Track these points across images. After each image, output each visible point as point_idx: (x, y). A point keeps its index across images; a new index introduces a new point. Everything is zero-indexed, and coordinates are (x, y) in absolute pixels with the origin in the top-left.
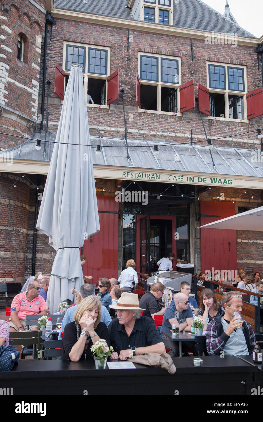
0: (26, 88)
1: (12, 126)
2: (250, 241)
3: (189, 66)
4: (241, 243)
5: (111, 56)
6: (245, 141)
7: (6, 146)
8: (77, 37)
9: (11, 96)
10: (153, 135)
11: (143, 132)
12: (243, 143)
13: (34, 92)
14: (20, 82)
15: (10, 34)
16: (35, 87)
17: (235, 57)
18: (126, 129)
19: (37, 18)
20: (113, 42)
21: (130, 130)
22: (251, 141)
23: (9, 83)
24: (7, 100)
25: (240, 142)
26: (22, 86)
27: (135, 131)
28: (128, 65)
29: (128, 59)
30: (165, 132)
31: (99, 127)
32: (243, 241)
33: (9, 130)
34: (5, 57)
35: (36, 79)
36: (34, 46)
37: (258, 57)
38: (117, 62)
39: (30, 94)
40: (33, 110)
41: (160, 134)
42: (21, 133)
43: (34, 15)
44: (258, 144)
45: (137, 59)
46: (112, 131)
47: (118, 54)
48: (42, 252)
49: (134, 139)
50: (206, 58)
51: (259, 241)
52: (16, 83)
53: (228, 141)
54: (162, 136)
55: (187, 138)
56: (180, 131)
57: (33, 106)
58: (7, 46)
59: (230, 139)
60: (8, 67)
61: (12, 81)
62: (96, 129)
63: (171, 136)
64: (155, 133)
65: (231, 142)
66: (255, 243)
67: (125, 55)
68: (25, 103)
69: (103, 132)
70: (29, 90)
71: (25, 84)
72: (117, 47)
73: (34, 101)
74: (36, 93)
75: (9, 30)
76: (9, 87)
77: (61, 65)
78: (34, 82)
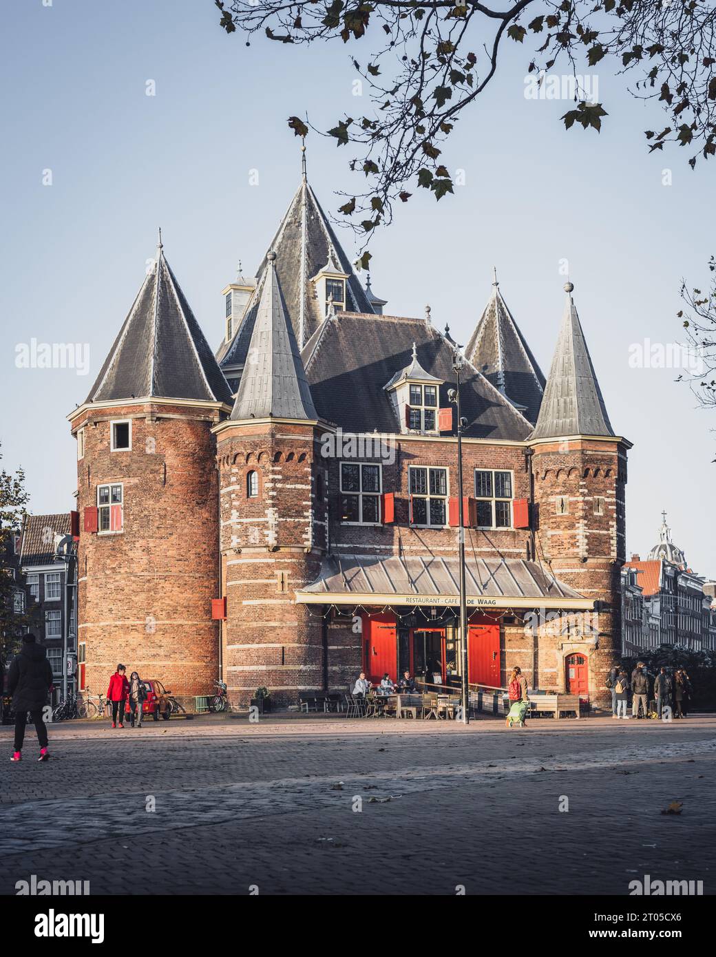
1: (316, 560)
5: (383, 473)
6: (512, 550)
12: (509, 552)
16: (327, 518)
17: (502, 462)
22: (517, 551)
23: (315, 525)
24: (314, 540)
25: (507, 552)
26: (321, 523)
29: (399, 473)
34: (311, 503)
36: (325, 482)
40: (326, 540)
44: (524, 553)
45: (407, 473)
48: (332, 665)
50: (474, 465)
60: (314, 511)
61: (316, 522)
68: (322, 537)
70: (324, 524)
71: (321, 520)
73: (326, 532)
74: (327, 525)
75: (313, 479)
76: (315, 528)
77: (338, 486)
78: (326, 515)
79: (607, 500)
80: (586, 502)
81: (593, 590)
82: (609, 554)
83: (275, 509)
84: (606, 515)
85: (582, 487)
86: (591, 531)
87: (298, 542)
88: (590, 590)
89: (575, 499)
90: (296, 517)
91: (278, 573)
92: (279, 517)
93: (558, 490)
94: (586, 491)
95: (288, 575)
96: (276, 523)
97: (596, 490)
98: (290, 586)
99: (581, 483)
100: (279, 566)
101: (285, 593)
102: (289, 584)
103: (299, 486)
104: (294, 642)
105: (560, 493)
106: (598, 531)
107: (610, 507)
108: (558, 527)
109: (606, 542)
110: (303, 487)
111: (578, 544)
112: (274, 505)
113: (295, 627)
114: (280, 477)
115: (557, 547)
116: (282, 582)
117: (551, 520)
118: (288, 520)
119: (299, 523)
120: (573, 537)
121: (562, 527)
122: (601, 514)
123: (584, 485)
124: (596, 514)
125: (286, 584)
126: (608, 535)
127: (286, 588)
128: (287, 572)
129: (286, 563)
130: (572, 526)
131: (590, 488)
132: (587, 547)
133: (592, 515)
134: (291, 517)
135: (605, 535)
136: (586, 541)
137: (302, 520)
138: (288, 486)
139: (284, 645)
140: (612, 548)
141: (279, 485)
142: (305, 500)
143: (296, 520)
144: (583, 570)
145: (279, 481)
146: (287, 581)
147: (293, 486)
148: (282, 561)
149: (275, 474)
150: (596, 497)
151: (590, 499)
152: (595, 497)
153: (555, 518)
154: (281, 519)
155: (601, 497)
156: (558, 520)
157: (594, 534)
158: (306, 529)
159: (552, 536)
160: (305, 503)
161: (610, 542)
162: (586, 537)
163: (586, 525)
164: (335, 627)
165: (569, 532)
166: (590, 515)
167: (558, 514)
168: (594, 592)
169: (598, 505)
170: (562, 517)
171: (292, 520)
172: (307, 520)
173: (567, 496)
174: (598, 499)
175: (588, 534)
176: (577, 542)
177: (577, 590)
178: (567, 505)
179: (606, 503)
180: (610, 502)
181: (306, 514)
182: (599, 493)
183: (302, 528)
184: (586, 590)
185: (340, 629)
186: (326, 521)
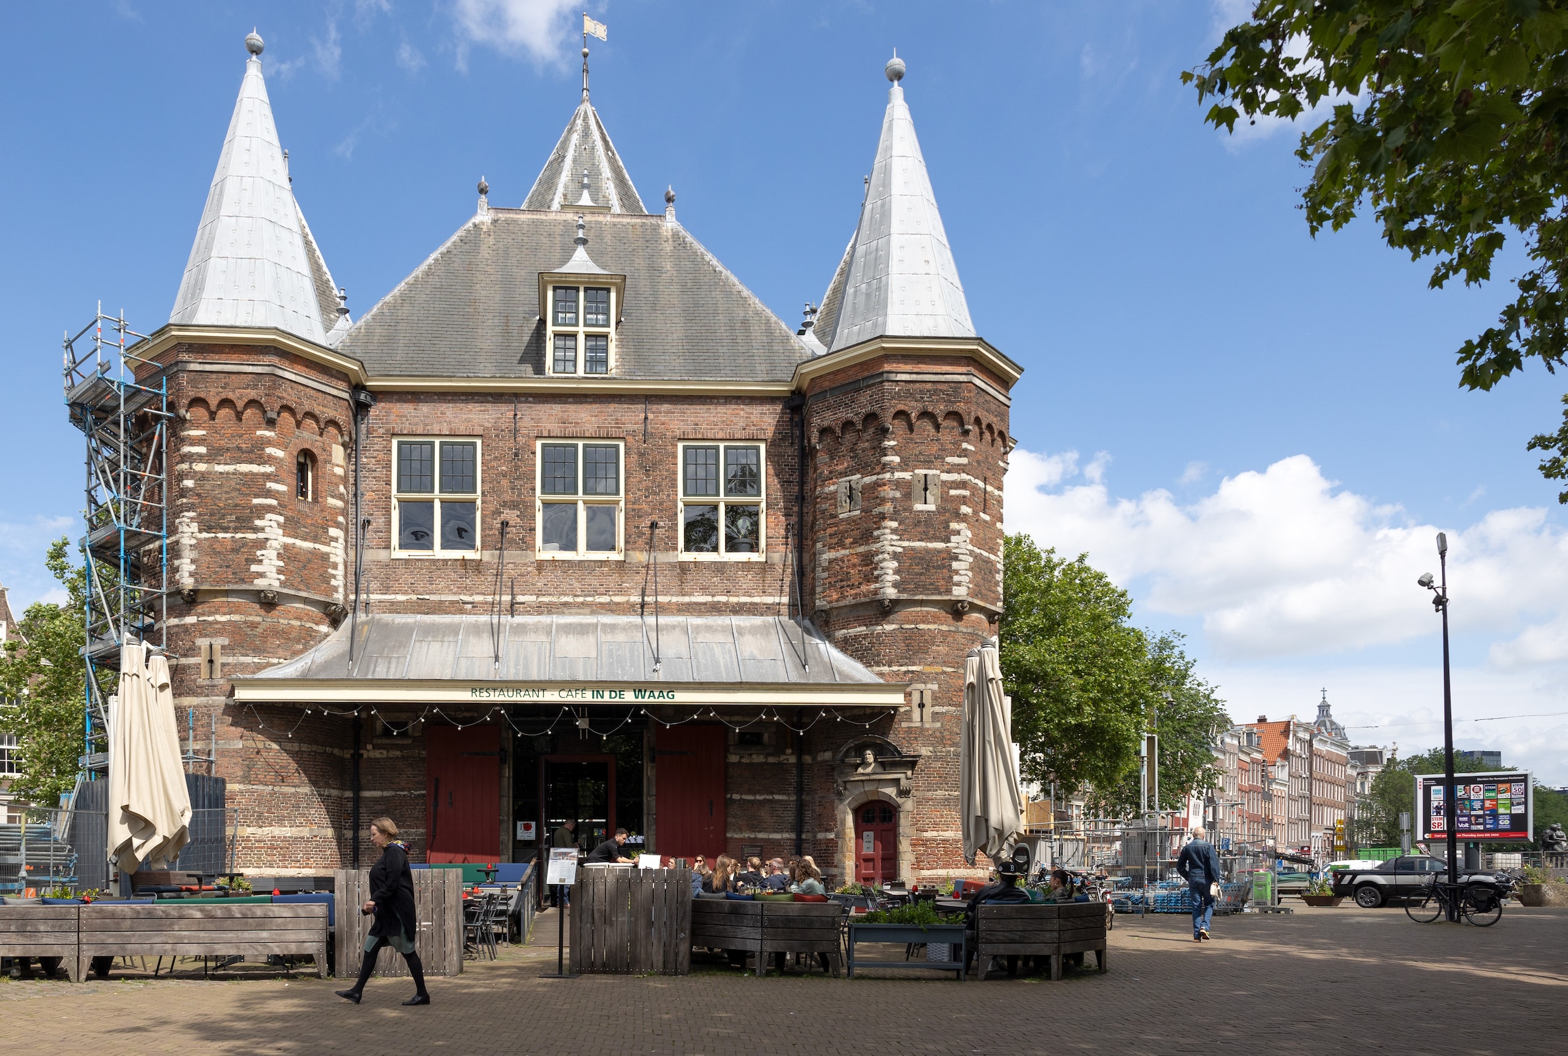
0: (317, 546)
1: (297, 618)
2: (758, 797)
3: (641, 455)
4: (739, 800)
5: (483, 455)
6: (757, 600)
7: (288, 654)
8: (416, 424)
9: (290, 568)
10: (566, 604)
11: (546, 599)
12: (751, 604)
13: (333, 551)
14: (305, 539)
15: (281, 460)
16: (336, 540)
17: (742, 424)
18: (513, 598)
19: (330, 413)
20: (487, 424)
21: (520, 598)
22: (769, 600)
23: (286, 547)
24: (282, 577)
25: (745, 604)
26: (311, 545)
27: (529, 599)
28: (517, 468)
29: (516, 455)
30: (590, 596)
32: (744, 797)
33: (292, 627)
34: (274, 502)
35: (338, 525)
36: (329, 466)
37: (791, 420)
38: (494, 464)
39: (325, 557)
40: (333, 582)
41: (581, 599)
42: (314, 627)
43: (325, 410)
44: (784, 604)
45: (534, 453)
46: (486, 603)
47: (497, 449)
49: (528, 613)
50: (678, 433)
51: (777, 797)
52: (299, 543)
53: (719, 602)
54: (583, 604)
55: (633, 605)
56: (620, 592)
57: (334, 577)
58: (277, 482)
59: (723, 599)
60: (281, 519)
61: (290, 541)
62: (457, 602)
63: (600, 604)
64: (569, 599)
65: (725, 604)
66: (769, 801)
67: (510, 449)
68: (316, 574)
69: (470, 606)
70: (324, 549)
71: (315, 539)
72: (493, 433)
73: (335, 566)
74: (337, 552)
75: (279, 453)
76: (287, 554)
77: (389, 483)
78: (333, 532)
79: (945, 477)
80: (897, 484)
81: (911, 668)
82: (949, 591)
83: (192, 515)
84: (941, 510)
85: (884, 452)
86: (906, 544)
87: (243, 581)
88: (904, 669)
89: (873, 478)
90: (236, 530)
91: (203, 643)
92: (200, 531)
93: (840, 468)
94: (897, 459)
95: (223, 647)
96: (193, 542)
97: (922, 458)
98: (226, 669)
99: (886, 446)
100: (203, 629)
101: (215, 682)
102: (223, 665)
103: (244, 468)
105: (845, 474)
106: (923, 544)
107: (953, 492)
108: (841, 545)
109: (943, 566)
110: (255, 468)
111: (877, 573)
112: (188, 507)
114: (202, 450)
115: (838, 585)
116: (211, 661)
117: (829, 531)
118: (220, 535)
119: (244, 542)
120: (868, 560)
121: (847, 541)
122: (931, 507)
123: (893, 449)
124: (919, 507)
125: (218, 664)
126: (948, 551)
127: (218, 674)
128: (219, 642)
129: (217, 622)
130: (867, 536)
131: (904, 454)
132: (898, 577)
133: (911, 511)
134: (225, 530)
135: (939, 551)
136: (895, 564)
137: (251, 536)
138: (220, 468)
140: (956, 578)
141: (201, 467)
142: (257, 496)
143: (239, 536)
144: (889, 627)
145: (200, 458)
146: (220, 659)
147: (229, 468)
148: (211, 619)
149: (191, 447)
150: (921, 472)
151: (907, 475)
152: (917, 471)
153: (836, 525)
154: (205, 535)
155: (930, 472)
156: (842, 527)
157: (913, 549)
158: (259, 553)
159: (831, 561)
160: (256, 501)
161: (951, 566)
162: (895, 556)
163: (894, 531)
164: (377, 754)
165: (861, 549)
166: (904, 509)
167: (841, 516)
168: (913, 672)
169: (926, 489)
170: (849, 520)
171: (229, 535)
172: (261, 535)
173: (859, 476)
174: (926, 476)
175: (900, 550)
176: (876, 569)
177: (876, 669)
178: (858, 496)
179: (944, 483)
180: (953, 482)
181: (258, 523)
182: (928, 463)
183: (249, 552)
184: (895, 668)
185: (388, 758)
186: (333, 544)
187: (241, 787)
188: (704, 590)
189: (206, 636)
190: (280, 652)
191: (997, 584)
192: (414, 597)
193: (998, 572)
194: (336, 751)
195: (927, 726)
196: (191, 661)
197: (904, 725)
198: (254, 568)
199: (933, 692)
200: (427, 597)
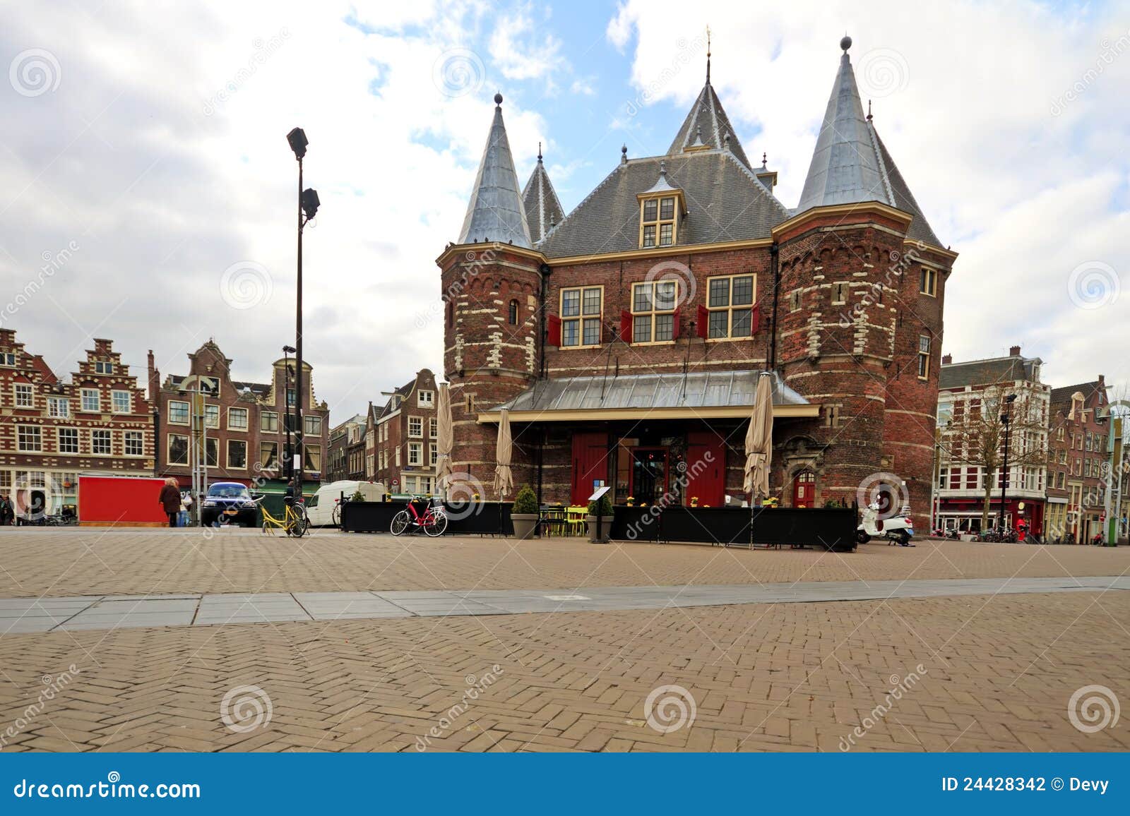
0: (520, 346)
1: (509, 382)
4: (734, 470)
5: (604, 294)
6: (747, 361)
7: (504, 399)
8: (572, 281)
9: (506, 358)
10: (644, 369)
11: (634, 367)
12: (745, 363)
13: (528, 348)
14: (514, 344)
15: (502, 305)
16: (529, 343)
17: (743, 264)
18: (618, 367)
19: (527, 280)
20: (606, 278)
21: (621, 367)
22: (755, 361)
23: (503, 348)
24: (501, 362)
25: (741, 364)
26: (516, 346)
27: (626, 367)
28: (621, 299)
29: (622, 292)
30: (657, 363)
31: (592, 368)
32: (737, 468)
33: (507, 386)
34: (498, 326)
35: (530, 335)
36: (526, 307)
37: (772, 259)
38: (609, 299)
39: (524, 351)
40: (528, 363)
41: (652, 366)
42: (518, 386)
43: (524, 279)
44: (763, 363)
45: (630, 291)
46: (604, 370)
47: (611, 290)
48: (546, 483)
49: (625, 374)
50: (707, 273)
52: (510, 345)
53: (726, 364)
54: (653, 368)
55: (680, 367)
56: (673, 361)
57: (528, 361)
58: (499, 316)
59: (729, 362)
60: (501, 334)
61: (505, 344)
62: (590, 370)
63: (662, 368)
64: (646, 366)
65: (731, 364)
67: (618, 290)
68: (519, 360)
69: (595, 372)
70: (523, 347)
71: (519, 343)
72: (610, 282)
73: (528, 356)
74: (530, 348)
75: (500, 302)
76: (504, 351)
77: (558, 313)
78: (528, 339)
79: (852, 284)
80: (822, 291)
81: (826, 395)
82: (851, 351)
83: (461, 335)
84: (849, 304)
85: (815, 273)
86: (826, 325)
87: (484, 365)
88: (822, 396)
89: (808, 289)
90: (481, 341)
91: (466, 395)
92: (464, 342)
93: (792, 285)
94: (823, 277)
95: (475, 397)
96: (462, 348)
97: (838, 275)
98: (476, 407)
99: (816, 269)
100: (466, 389)
101: (471, 414)
102: (475, 405)
103: (484, 311)
104: (478, 459)
105: (795, 288)
106: (836, 324)
107: (856, 293)
108: (791, 327)
109: (849, 336)
110: (489, 311)
111: (808, 342)
112: (460, 332)
113: (480, 446)
114: (466, 304)
115: (789, 350)
116: (470, 404)
117: (785, 321)
118: (474, 344)
119: (484, 347)
120: (804, 335)
121: (794, 326)
122: (843, 303)
123: (820, 270)
124: (835, 303)
125: (472, 405)
126: (852, 327)
127: (472, 410)
128: (474, 394)
129: (472, 385)
130: (804, 323)
131: (827, 273)
132: (820, 344)
133: (829, 305)
134: (476, 341)
136: (819, 337)
137: (487, 344)
138: (474, 312)
139: (471, 463)
140: (856, 343)
141: (465, 312)
142: (490, 324)
143: (482, 344)
144: (815, 373)
145: (465, 308)
146: (474, 403)
147: (478, 312)
148: (470, 384)
149: (462, 302)
150: (837, 283)
151: (828, 286)
152: (834, 283)
153: (789, 317)
154: (467, 344)
155: (843, 283)
156: (792, 318)
157: (830, 328)
158: (490, 351)
159: (786, 338)
160: (489, 327)
161: (853, 336)
162: (819, 332)
163: (819, 318)
164: (550, 447)
165: (801, 330)
166: (826, 305)
167: (792, 312)
168: (827, 397)
169: (840, 293)
170: (795, 314)
171: (477, 344)
172: (491, 343)
173: (801, 288)
174: (840, 285)
175: (822, 329)
176: (808, 340)
177: (807, 396)
178: (800, 299)
179: (851, 288)
180: (856, 287)
181: (490, 337)
182: (842, 278)
183: (486, 351)
184: (817, 396)
185: (556, 449)
186: (527, 345)
187: (482, 463)
188: (719, 358)
189: (468, 392)
190: (501, 398)
191: (890, 344)
192: (569, 369)
193: (891, 337)
194: (530, 446)
195: (835, 427)
196: (462, 404)
197: (821, 427)
198: (489, 359)
199: (839, 408)
200: (575, 368)
